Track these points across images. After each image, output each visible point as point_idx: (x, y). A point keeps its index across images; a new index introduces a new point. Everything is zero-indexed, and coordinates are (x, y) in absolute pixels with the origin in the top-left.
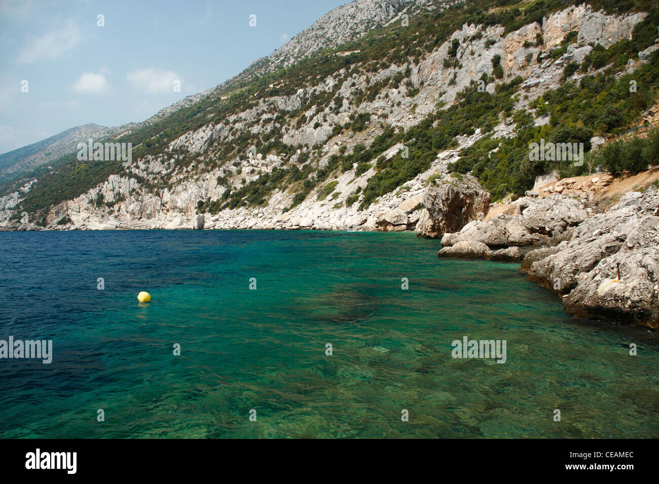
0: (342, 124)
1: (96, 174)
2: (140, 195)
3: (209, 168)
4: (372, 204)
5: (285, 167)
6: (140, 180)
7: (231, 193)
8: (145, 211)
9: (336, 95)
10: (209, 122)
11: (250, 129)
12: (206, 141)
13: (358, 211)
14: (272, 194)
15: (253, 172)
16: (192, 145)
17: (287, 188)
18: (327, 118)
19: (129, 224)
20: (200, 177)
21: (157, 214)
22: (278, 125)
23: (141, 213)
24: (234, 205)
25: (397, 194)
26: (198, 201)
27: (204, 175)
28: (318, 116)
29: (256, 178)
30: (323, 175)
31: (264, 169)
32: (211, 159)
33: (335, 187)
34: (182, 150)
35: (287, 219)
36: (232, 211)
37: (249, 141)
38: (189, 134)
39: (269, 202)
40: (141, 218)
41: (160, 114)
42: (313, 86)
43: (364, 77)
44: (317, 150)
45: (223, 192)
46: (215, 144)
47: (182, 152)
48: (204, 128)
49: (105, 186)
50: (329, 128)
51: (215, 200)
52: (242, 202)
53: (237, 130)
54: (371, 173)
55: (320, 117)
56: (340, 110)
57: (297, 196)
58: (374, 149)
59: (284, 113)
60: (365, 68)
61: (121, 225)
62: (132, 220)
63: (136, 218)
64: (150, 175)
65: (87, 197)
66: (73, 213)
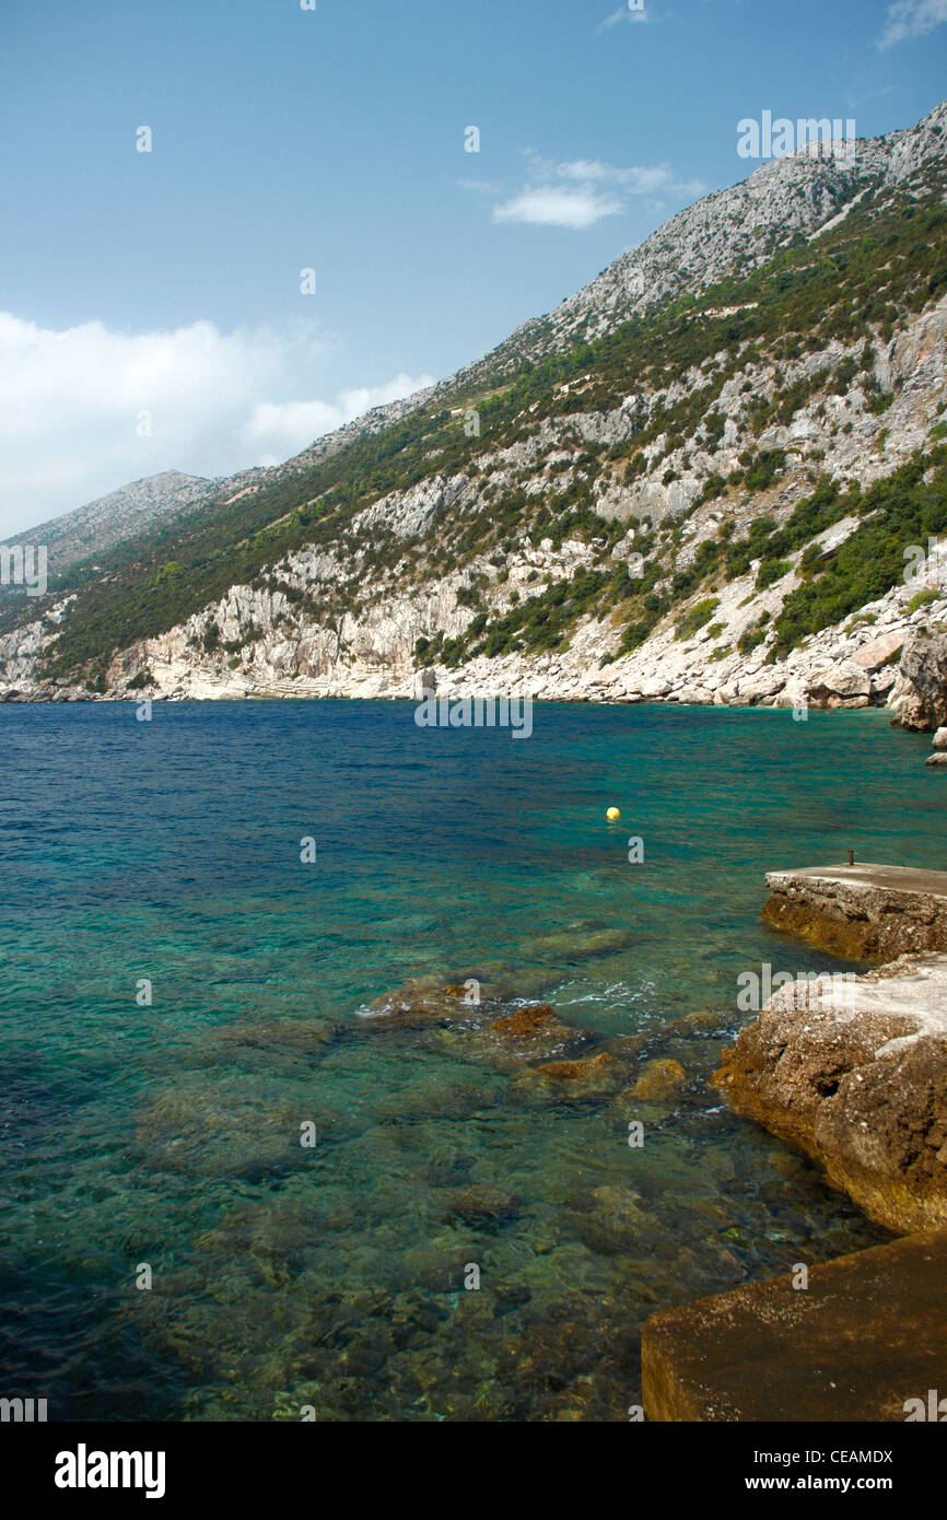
0: (725, 473)
1: (198, 583)
2: (295, 626)
3: (440, 569)
4: (795, 650)
5: (602, 568)
6: (293, 595)
7: (488, 622)
8: (306, 661)
9: (710, 412)
10: (435, 470)
11: (523, 485)
12: (430, 512)
13: (764, 664)
14: (576, 624)
15: (533, 577)
16: (400, 521)
17: (608, 611)
18: (692, 462)
19: (272, 687)
20: (419, 589)
21: (330, 666)
22: (583, 476)
23: (298, 664)
24: (497, 648)
25: (848, 631)
26: (416, 638)
27: (429, 585)
28: (672, 456)
29: (540, 590)
30: (685, 585)
31: (557, 571)
32: (441, 550)
33: (713, 612)
34: (380, 532)
35: (613, 679)
36: (494, 660)
37: (523, 511)
38: (393, 497)
39: (572, 643)
40: (297, 675)
41: (317, 448)
42: (657, 389)
43: (771, 371)
44: (670, 531)
45: (472, 619)
46: (450, 518)
47: (380, 537)
48: (425, 483)
49: (221, 609)
50: (696, 482)
51: (454, 638)
52: (514, 641)
53: (495, 487)
54: (789, 583)
55: (675, 458)
56: (720, 443)
57: (631, 630)
58: (795, 529)
59: (596, 448)
60: (771, 350)
61: (257, 689)
62: (279, 679)
63: (288, 675)
64: (314, 585)
65: (185, 632)
66: (157, 664)
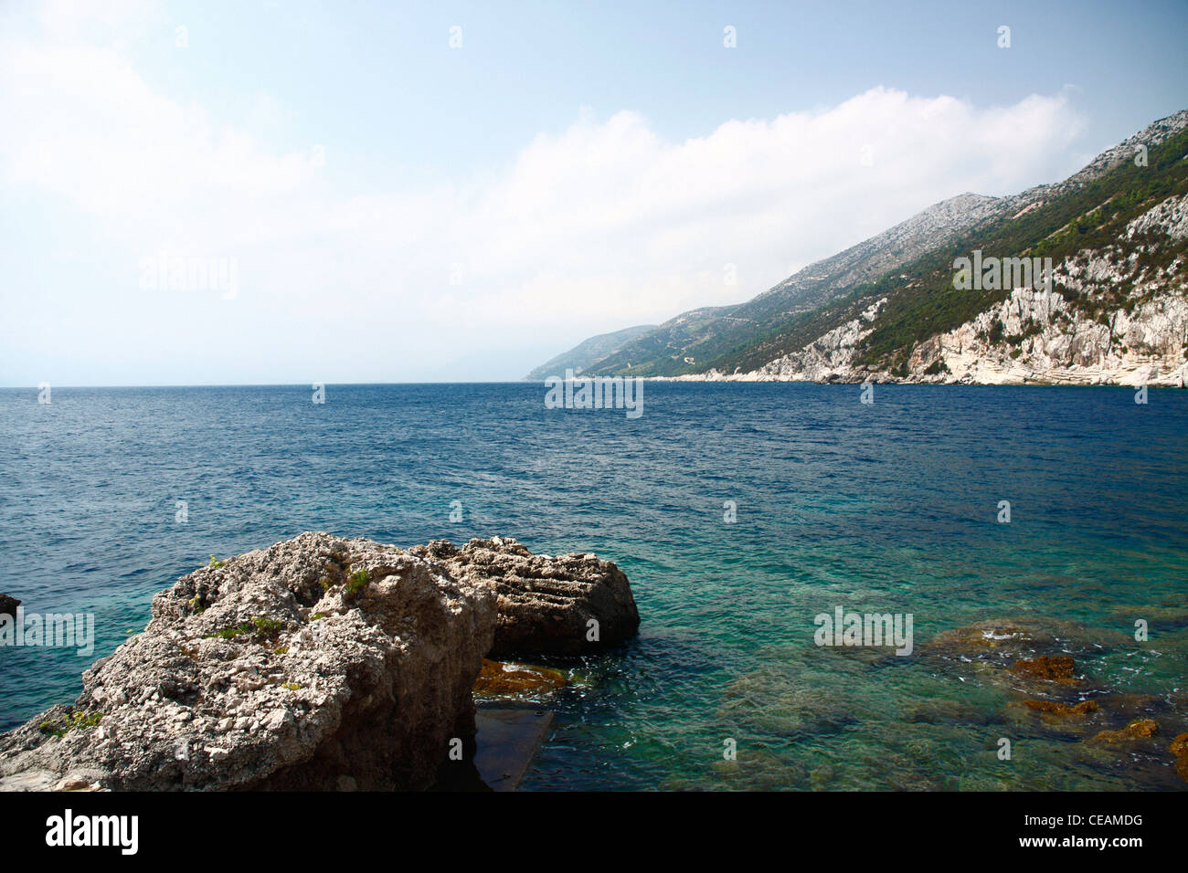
2: (1070, 322)
8: (1080, 352)
16: (1175, 224)
19: (1048, 374)
21: (1102, 357)
23: (1072, 355)
34: (1154, 236)
38: (1169, 203)
40: (1071, 364)
47: (1154, 240)
49: (1004, 308)
61: (1034, 376)
62: (1055, 367)
63: (1063, 364)
64: (1089, 286)
65: (973, 327)
66: (950, 354)
